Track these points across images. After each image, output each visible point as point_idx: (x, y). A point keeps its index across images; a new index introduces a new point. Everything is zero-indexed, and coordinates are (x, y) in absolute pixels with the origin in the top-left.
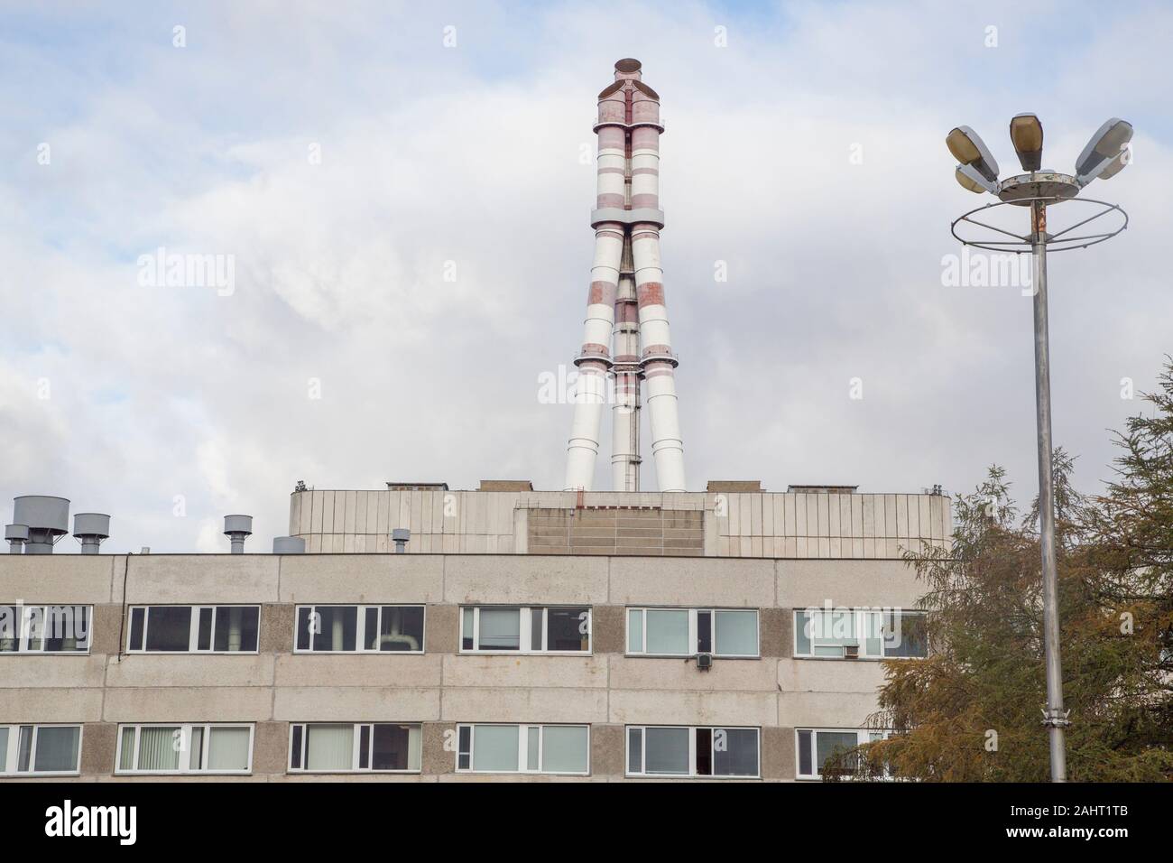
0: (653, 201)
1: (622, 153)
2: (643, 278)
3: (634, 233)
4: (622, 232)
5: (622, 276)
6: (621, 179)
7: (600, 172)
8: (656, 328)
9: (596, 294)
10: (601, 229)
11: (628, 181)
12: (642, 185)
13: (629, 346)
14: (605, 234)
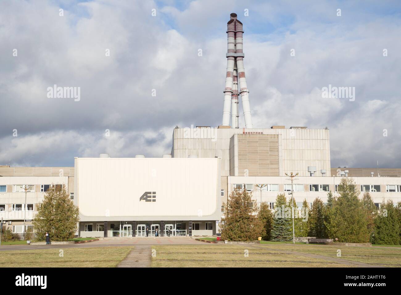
0: (241, 51)
1: (234, 38)
2: (240, 71)
3: (237, 59)
4: (234, 59)
5: (234, 70)
6: (233, 45)
7: (228, 43)
8: (243, 83)
9: (228, 74)
10: (229, 58)
11: (235, 45)
12: (239, 47)
13: (236, 87)
14: (230, 59)
